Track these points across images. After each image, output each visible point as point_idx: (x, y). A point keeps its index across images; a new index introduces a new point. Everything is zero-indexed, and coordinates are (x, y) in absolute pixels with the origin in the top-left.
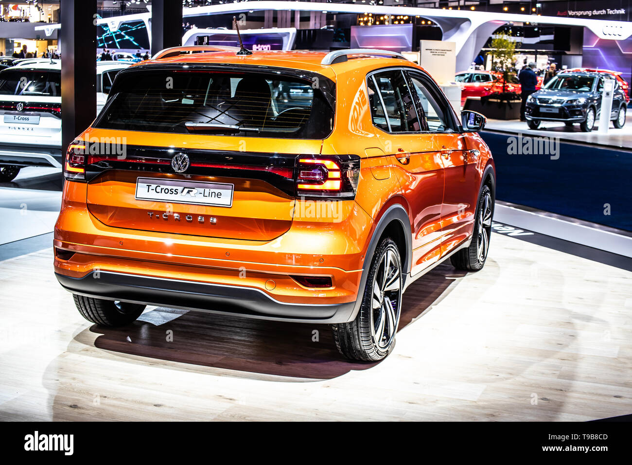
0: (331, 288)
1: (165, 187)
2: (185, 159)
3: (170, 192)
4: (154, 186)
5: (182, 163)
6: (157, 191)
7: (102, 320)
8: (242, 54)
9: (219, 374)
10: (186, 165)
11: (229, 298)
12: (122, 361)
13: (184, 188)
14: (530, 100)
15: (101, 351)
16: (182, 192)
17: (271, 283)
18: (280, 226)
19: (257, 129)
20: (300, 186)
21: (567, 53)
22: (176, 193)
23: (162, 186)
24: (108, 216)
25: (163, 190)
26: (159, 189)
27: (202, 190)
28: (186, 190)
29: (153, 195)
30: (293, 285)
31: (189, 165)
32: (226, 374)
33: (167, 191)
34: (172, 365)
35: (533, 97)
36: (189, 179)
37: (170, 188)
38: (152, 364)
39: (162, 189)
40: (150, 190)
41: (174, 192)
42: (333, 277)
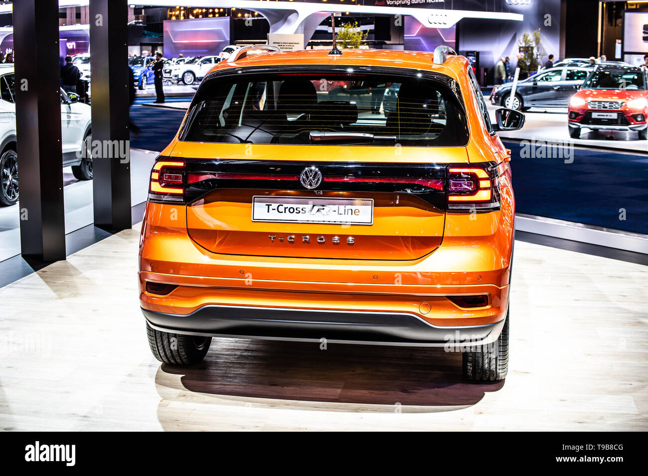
0: (488, 307)
1: (289, 206)
2: (316, 173)
3: (295, 211)
4: (275, 206)
5: (314, 178)
6: (280, 211)
7: (181, 359)
8: (333, 53)
9: (357, 410)
10: (319, 180)
11: (372, 326)
12: (236, 404)
13: (314, 206)
14: (388, 93)
15: (201, 395)
16: (311, 211)
17: (426, 305)
18: (429, 243)
19: (395, 137)
20: (452, 198)
21: (387, 42)
22: (303, 212)
23: (285, 205)
24: (216, 242)
25: (287, 210)
26: (281, 209)
27: (335, 207)
28: (316, 208)
29: (274, 215)
30: (451, 308)
31: (322, 180)
32: (363, 410)
33: (292, 211)
34: (296, 405)
35: (390, 90)
36: (321, 196)
37: (295, 206)
38: (273, 406)
39: (285, 208)
40: (270, 209)
41: (301, 211)
42: (490, 295)
